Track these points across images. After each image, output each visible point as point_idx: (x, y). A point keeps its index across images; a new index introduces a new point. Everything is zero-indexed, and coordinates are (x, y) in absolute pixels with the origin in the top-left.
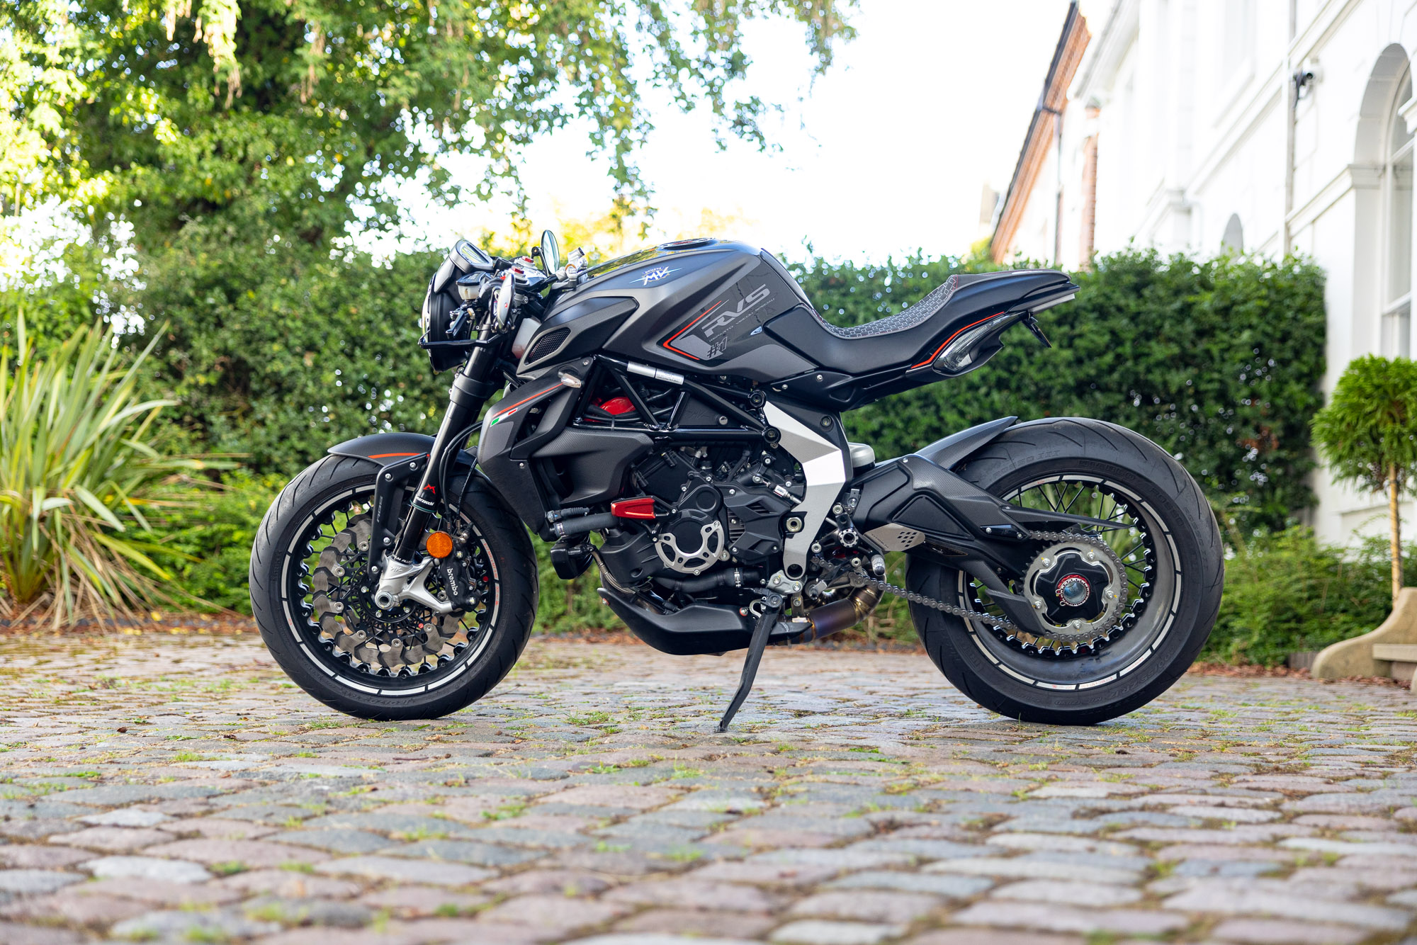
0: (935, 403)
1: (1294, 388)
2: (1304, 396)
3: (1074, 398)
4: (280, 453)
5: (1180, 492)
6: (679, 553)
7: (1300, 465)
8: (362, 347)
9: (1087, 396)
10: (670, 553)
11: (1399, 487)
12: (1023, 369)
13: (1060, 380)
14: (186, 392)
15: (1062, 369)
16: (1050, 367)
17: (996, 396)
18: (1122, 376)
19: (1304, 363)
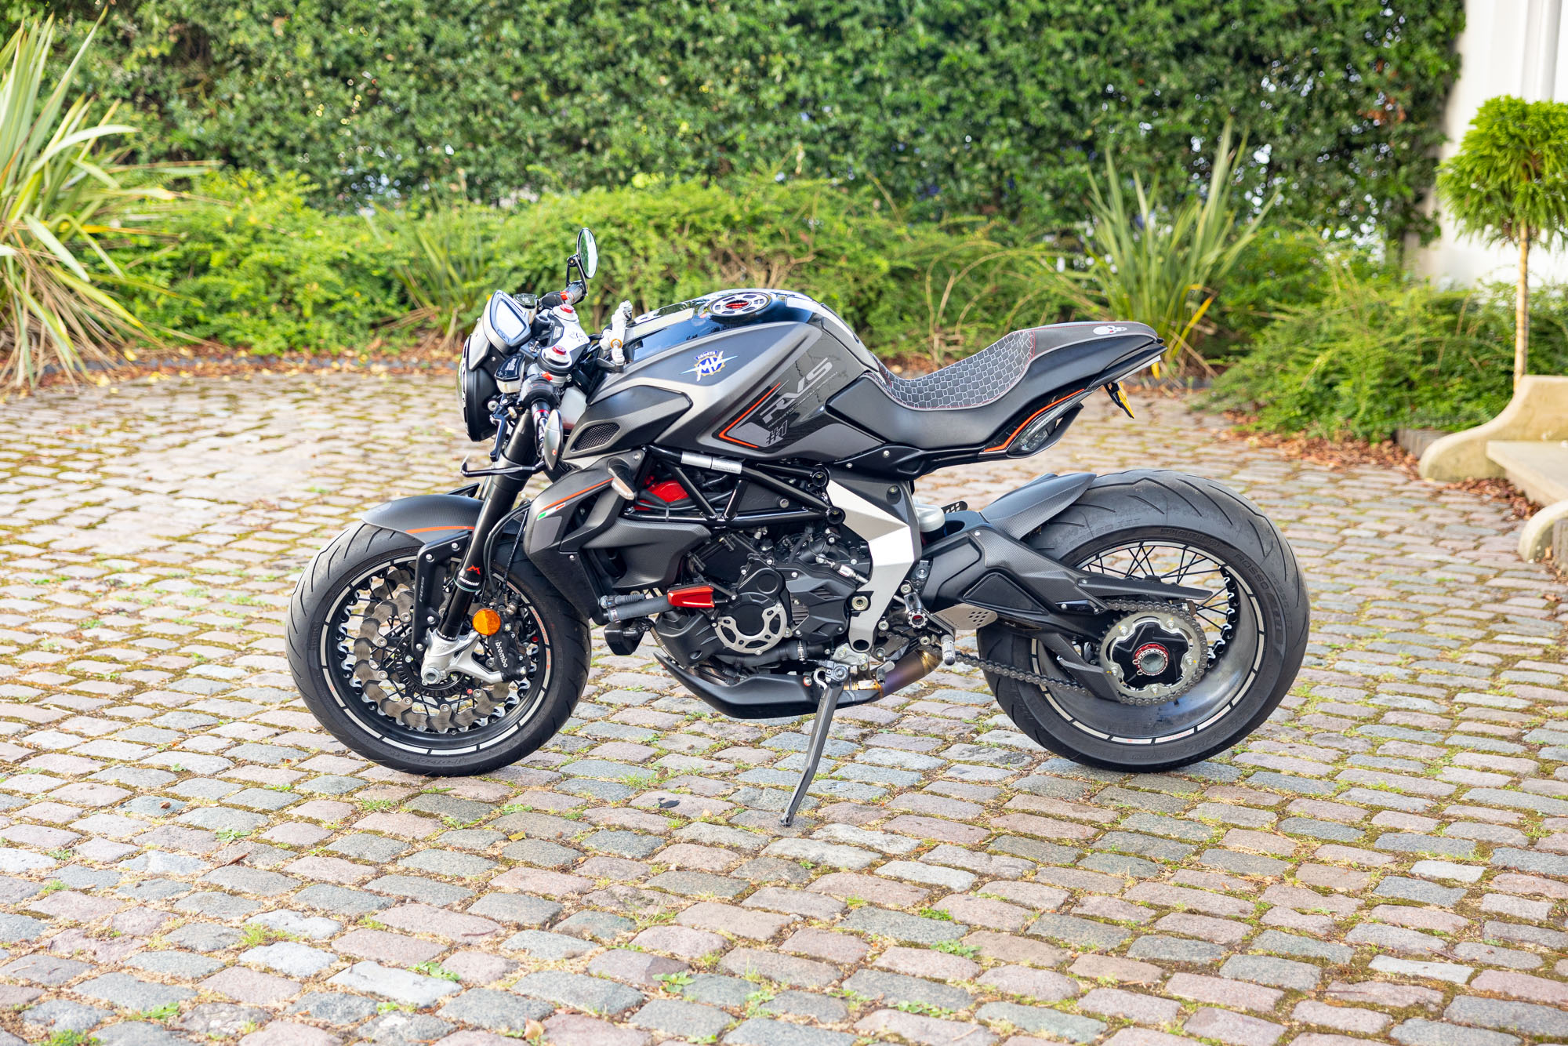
0: (1010, 71)
1: (1427, 52)
2: (1438, 61)
3: (1174, 64)
4: (252, 140)
5: (1265, 556)
6: (739, 636)
7: (1427, 138)
8: (339, 11)
9: (1187, 61)
10: (731, 636)
11: (1530, 239)
12: (1113, 32)
13: (1157, 44)
14: (136, 67)
15: (1159, 30)
16: (1145, 29)
17: (1082, 63)
18: (1229, 39)
19: (1440, 20)
